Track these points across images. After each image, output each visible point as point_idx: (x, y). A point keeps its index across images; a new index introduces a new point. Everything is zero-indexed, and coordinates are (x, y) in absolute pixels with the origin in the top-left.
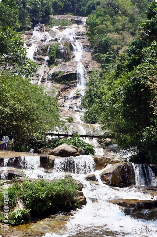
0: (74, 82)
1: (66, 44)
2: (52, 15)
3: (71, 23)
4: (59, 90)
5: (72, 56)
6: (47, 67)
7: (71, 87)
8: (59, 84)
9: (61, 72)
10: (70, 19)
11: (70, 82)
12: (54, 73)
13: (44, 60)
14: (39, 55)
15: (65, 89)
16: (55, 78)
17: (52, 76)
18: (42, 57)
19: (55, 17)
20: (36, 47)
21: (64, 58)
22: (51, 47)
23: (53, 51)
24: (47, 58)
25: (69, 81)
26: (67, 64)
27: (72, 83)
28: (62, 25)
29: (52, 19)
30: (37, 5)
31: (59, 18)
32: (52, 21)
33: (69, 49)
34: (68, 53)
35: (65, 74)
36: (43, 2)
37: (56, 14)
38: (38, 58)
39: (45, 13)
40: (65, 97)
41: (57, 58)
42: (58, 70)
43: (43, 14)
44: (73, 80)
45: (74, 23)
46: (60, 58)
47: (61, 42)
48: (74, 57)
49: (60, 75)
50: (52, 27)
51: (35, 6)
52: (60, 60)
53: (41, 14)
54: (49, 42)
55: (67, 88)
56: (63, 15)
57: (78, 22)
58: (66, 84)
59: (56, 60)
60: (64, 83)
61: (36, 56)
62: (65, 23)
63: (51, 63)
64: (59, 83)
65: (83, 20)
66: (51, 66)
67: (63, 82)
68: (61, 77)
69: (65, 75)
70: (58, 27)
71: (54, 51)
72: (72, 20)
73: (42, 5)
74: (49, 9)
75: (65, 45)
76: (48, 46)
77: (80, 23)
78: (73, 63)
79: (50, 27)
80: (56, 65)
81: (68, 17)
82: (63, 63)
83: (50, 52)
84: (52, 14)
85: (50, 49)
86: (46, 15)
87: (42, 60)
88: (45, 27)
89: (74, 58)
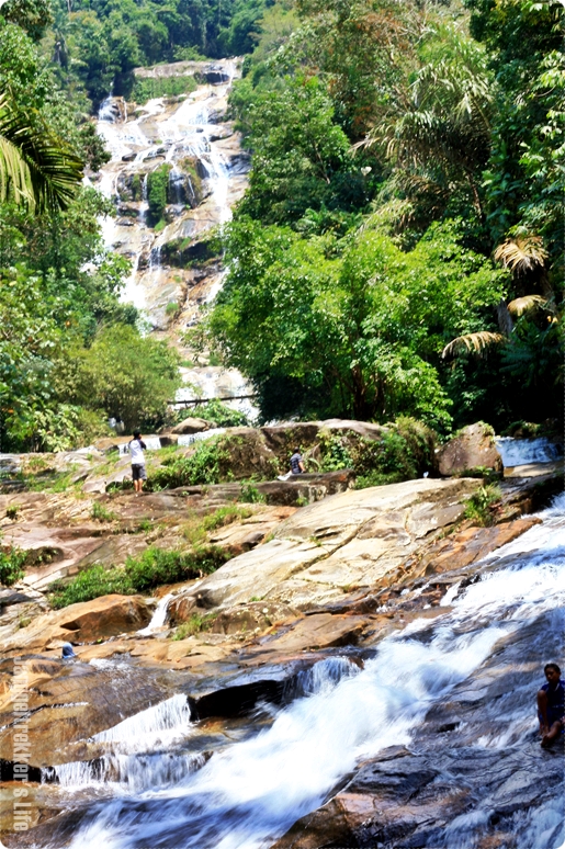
0: (219, 261)
1: (187, 162)
2: (139, 66)
3: (195, 83)
4: (184, 285)
5: (205, 193)
6: (147, 229)
7: (210, 273)
8: (182, 271)
9: (181, 240)
10: (190, 73)
11: (207, 262)
12: (165, 246)
13: (137, 212)
14: (123, 200)
15: (199, 280)
16: (170, 256)
17: (163, 252)
18: (133, 205)
19: (151, 74)
20: (114, 182)
21: (187, 202)
22: (150, 176)
23: (156, 189)
24: (143, 207)
25: (205, 260)
26: (196, 217)
27: (214, 263)
28: (170, 94)
29: (142, 80)
30: (97, 49)
31: (161, 74)
32: (143, 84)
33: (195, 176)
34: (194, 186)
35: (193, 244)
36: (110, 38)
37: (150, 64)
38: (121, 210)
39: (121, 65)
40: (199, 300)
41: (169, 202)
42: (174, 237)
43: (116, 71)
44: (213, 256)
45: (202, 83)
46: (176, 203)
47: (173, 158)
48: (209, 194)
49: (182, 248)
50: (144, 104)
51: (93, 51)
52: (179, 207)
53: (110, 71)
54: (144, 161)
55: (203, 278)
56: (171, 65)
57: (214, 79)
58: (199, 268)
59: (167, 209)
60: (194, 267)
61: (117, 204)
62: (178, 87)
63: (155, 218)
64: (182, 268)
65: (224, 72)
66: (157, 226)
67: (191, 263)
68: (186, 252)
69: (192, 247)
70: (160, 100)
71: (159, 186)
72: (197, 75)
73: (109, 45)
74: (129, 52)
75: (184, 168)
76: (143, 175)
77: (219, 81)
78: (209, 212)
79: (139, 104)
80: (169, 221)
81: (185, 69)
82: (186, 214)
83: (149, 190)
84: (140, 63)
85: (150, 182)
86: (124, 71)
87: (134, 214)
88: (126, 104)
89: (212, 196)
